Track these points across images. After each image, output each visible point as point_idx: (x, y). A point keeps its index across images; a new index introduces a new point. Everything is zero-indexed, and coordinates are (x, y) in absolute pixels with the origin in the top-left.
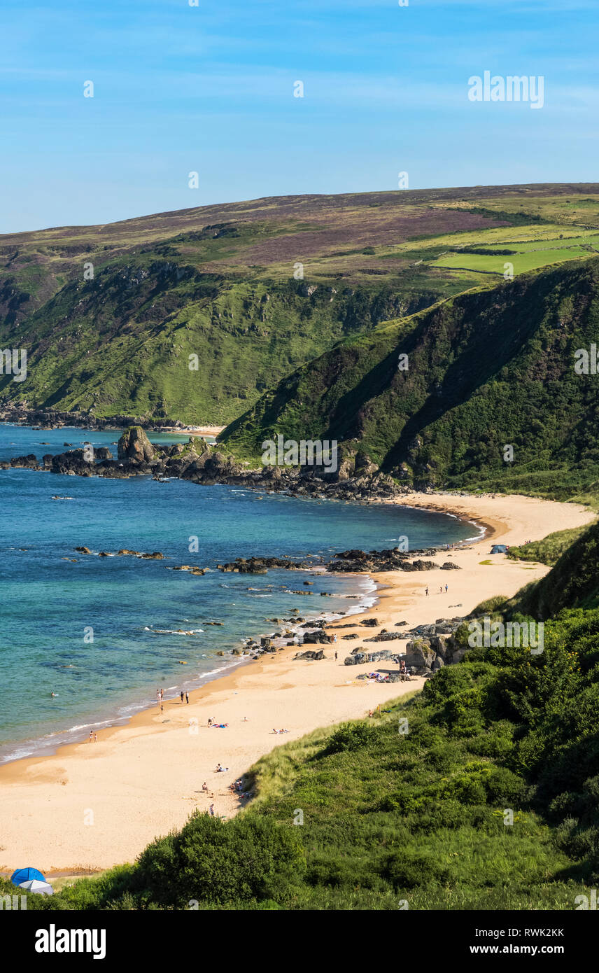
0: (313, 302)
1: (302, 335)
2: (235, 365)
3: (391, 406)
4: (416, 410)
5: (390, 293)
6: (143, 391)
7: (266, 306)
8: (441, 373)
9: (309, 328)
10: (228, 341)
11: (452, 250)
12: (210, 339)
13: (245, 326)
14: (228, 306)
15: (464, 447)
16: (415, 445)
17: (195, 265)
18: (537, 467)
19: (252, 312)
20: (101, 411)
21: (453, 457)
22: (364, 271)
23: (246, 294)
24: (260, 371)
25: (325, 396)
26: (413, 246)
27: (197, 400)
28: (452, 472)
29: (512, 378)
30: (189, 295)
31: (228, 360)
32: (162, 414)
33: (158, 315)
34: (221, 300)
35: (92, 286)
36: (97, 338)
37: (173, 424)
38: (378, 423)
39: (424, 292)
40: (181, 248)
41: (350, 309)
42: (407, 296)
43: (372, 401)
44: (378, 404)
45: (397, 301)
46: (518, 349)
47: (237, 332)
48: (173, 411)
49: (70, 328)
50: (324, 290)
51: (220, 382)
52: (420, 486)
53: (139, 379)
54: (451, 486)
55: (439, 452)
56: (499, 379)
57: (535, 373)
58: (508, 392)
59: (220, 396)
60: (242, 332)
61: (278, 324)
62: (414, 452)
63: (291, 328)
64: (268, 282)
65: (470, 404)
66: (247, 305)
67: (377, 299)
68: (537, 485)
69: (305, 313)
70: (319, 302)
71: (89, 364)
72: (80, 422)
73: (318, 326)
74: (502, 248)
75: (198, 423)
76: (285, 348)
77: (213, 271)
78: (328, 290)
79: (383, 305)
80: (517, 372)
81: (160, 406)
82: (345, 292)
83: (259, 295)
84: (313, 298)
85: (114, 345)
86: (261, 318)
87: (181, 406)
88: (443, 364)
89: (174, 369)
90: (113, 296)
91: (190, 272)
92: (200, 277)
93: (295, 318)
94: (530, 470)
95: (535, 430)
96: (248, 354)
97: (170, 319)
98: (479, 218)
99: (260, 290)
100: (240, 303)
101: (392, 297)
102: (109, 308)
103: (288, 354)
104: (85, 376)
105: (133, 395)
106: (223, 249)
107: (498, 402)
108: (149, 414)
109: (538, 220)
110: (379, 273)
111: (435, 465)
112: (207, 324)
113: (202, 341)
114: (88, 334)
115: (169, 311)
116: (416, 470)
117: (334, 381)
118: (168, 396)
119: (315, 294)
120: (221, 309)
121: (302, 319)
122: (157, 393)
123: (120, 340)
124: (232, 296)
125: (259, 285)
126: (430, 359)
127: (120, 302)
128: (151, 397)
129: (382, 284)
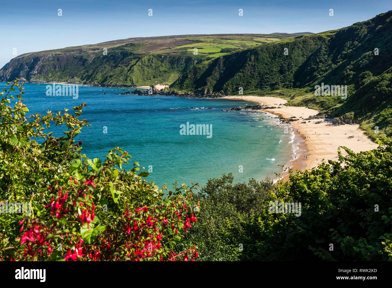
0: (164, 59)
1: (162, 66)
2: (148, 73)
3: (213, 79)
4: (218, 79)
5: (181, 57)
6: (128, 79)
7: (153, 60)
8: (222, 72)
9: (163, 65)
10: (146, 68)
11: (190, 48)
12: (142, 68)
13: (149, 64)
14: (145, 60)
15: (235, 86)
16: (224, 87)
17: (132, 52)
18: (253, 90)
19: (150, 62)
20: (119, 83)
21: (233, 89)
22: (173, 53)
23: (148, 58)
24: (154, 74)
25: (194, 78)
26: (179, 47)
27: (140, 81)
28: (233, 92)
29: (243, 72)
30: (133, 58)
31: (146, 72)
32: (133, 84)
33: (126, 63)
34: (143, 59)
35: (105, 57)
36: (110, 68)
37: (136, 86)
38: (210, 82)
39: (188, 57)
40: (126, 48)
41: (172, 60)
42: (184, 58)
43: (208, 78)
44: (210, 79)
45: (182, 59)
46: (243, 66)
47: (147, 66)
48: (136, 83)
49: (103, 66)
50: (166, 57)
51: (145, 77)
52: (227, 95)
53: (127, 77)
54: (234, 95)
55: (229, 88)
56: (240, 72)
57: (248, 71)
58: (243, 75)
59: (145, 80)
60: (148, 66)
61: (156, 64)
62: (224, 88)
63: (159, 65)
64: (153, 55)
65: (235, 78)
66: (149, 60)
67: (178, 58)
68: (255, 93)
69: (162, 62)
70: (165, 59)
71: (112, 74)
72: (115, 86)
73: (165, 64)
74: (200, 47)
75: (141, 86)
76: (158, 69)
77: (137, 53)
78: (167, 57)
79: (179, 60)
80: (244, 71)
81: (133, 82)
82: (170, 57)
83: (152, 58)
84: (163, 58)
85: (117, 69)
86: (152, 63)
87: (137, 82)
88: (223, 70)
89: (135, 74)
90: (112, 60)
91: (131, 54)
92: (134, 55)
93: (160, 63)
94: (251, 91)
95: (250, 83)
96: (150, 70)
97: (130, 64)
98: (188, 41)
99: (151, 57)
100: (147, 60)
101: (181, 58)
102: (112, 62)
103: (159, 70)
104: (111, 76)
105: (126, 80)
106: (136, 49)
107: (241, 77)
108: (130, 84)
109: (201, 42)
110: (176, 53)
111: (229, 90)
112: (141, 64)
113: (140, 68)
114: (108, 67)
115: (129, 62)
116: (224, 91)
117: (196, 74)
118: (134, 80)
119: (164, 57)
120: (143, 61)
121: (161, 63)
122: (131, 79)
123: (118, 68)
124: (146, 58)
125: (151, 56)
126: (219, 69)
127: (114, 60)
128: (130, 80)
129: (178, 55)
